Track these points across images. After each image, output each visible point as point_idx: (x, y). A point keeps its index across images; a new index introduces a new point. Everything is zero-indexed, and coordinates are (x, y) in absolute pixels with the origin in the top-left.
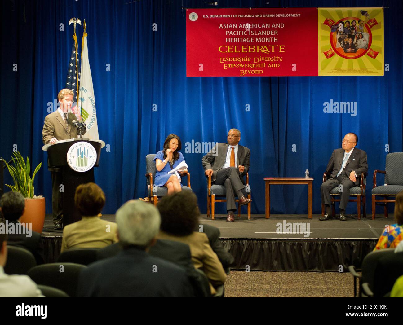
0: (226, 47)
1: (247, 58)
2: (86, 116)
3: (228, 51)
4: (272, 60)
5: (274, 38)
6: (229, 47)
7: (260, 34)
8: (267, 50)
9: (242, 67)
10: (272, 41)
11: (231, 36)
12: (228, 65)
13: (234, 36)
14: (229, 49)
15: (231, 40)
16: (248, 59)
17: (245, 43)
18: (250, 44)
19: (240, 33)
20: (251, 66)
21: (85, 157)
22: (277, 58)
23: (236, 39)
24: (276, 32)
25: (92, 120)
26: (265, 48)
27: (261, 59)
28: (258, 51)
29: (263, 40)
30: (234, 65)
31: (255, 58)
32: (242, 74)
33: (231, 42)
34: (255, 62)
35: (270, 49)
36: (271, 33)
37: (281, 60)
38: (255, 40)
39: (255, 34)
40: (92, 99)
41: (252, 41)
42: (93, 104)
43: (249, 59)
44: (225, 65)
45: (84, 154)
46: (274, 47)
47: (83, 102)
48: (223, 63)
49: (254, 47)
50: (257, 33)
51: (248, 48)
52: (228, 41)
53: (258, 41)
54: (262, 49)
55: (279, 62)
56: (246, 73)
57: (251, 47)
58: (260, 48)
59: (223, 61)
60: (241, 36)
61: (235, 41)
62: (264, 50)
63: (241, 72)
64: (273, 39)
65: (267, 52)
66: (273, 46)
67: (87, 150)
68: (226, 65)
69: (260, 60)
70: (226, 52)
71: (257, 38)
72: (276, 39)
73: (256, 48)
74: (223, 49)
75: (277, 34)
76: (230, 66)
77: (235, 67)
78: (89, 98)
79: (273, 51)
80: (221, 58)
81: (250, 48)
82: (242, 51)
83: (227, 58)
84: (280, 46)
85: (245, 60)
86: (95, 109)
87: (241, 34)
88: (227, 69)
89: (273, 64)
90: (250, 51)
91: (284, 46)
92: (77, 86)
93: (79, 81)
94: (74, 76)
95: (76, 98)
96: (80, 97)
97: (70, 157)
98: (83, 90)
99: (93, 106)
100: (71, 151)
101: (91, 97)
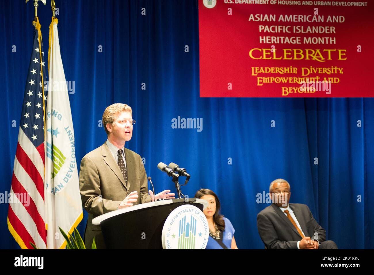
0: (260, 50)
1: (291, 69)
2: (62, 161)
3: (263, 57)
4: (329, 72)
5: (331, 38)
6: (264, 50)
7: (309, 32)
8: (321, 56)
9: (285, 82)
10: (327, 43)
11: (267, 34)
12: (264, 78)
13: (271, 34)
14: (265, 53)
15: (268, 40)
16: (293, 70)
17: (287, 46)
18: (296, 46)
19: (279, 29)
20: (298, 80)
21: (192, 234)
22: (336, 68)
23: (274, 39)
24: (333, 30)
25: (71, 166)
26: (318, 54)
27: (313, 70)
28: (307, 58)
29: (315, 41)
30: (273, 79)
31: (303, 69)
32: (285, 93)
33: (268, 42)
34: (303, 75)
35: (325, 55)
36: (326, 30)
37: (341, 72)
38: (302, 40)
39: (302, 32)
40: (70, 132)
41: (298, 43)
42: (72, 139)
43: (295, 69)
44: (258, 78)
45: (191, 231)
46: (331, 52)
47: (56, 136)
48: (256, 75)
49: (302, 51)
50: (305, 30)
51: (292, 53)
52: (263, 41)
53: (308, 43)
54: (314, 55)
55: (338, 75)
56: (291, 91)
57: (298, 52)
58: (310, 52)
59: (256, 72)
60: (281, 34)
61: (274, 41)
62: (316, 56)
63: (283, 91)
64: (329, 40)
65: (320, 59)
66: (329, 51)
67: (196, 220)
68: (260, 79)
69: (311, 72)
70: (261, 58)
71: (305, 38)
72: (333, 39)
73: (304, 53)
74: (257, 54)
75: (334, 32)
76: (267, 81)
77: (274, 81)
78: (66, 129)
79: (330, 58)
80: (253, 68)
81: (295, 54)
82: (283, 57)
83: (262, 68)
84: (340, 51)
85: (288, 72)
87: (282, 31)
88: (262, 85)
89: (329, 79)
90: (295, 58)
91: (345, 50)
92: (44, 108)
93: (45, 100)
94: (39, 91)
95: (44, 128)
96: (49, 127)
97: (168, 235)
98: (55, 116)
99: (72, 143)
100: (171, 224)
101: (68, 127)
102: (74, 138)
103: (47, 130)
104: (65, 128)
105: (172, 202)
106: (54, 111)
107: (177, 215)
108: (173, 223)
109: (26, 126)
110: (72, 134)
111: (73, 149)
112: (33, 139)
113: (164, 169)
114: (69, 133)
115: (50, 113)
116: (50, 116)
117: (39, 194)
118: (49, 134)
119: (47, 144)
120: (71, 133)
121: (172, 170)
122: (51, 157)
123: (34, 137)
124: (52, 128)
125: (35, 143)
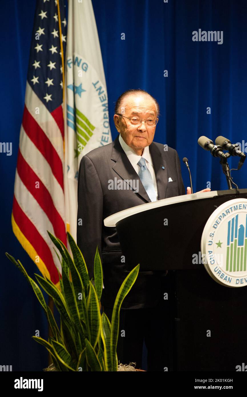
2: (89, 132)
25: (102, 140)
40: (100, 88)
42: (104, 100)
47: (80, 96)
78: (95, 85)
86: (107, 113)
92: (61, 53)
93: (64, 42)
94: (54, 28)
95: (61, 84)
96: (70, 82)
97: (211, 243)
98: (78, 65)
99: (104, 105)
100: (214, 227)
101: (98, 82)
102: (107, 98)
103: (67, 87)
104: (93, 83)
105: (217, 195)
106: (77, 58)
107: (223, 214)
108: (219, 226)
109: (35, 80)
110: (103, 92)
111: (105, 114)
112: (45, 100)
113: (207, 145)
114: (98, 91)
115: (71, 61)
116: (71, 65)
117: (55, 180)
118: (70, 92)
119: (68, 107)
120: (102, 90)
121: (218, 147)
122: (73, 126)
123: (48, 98)
124: (74, 83)
125: (49, 106)
